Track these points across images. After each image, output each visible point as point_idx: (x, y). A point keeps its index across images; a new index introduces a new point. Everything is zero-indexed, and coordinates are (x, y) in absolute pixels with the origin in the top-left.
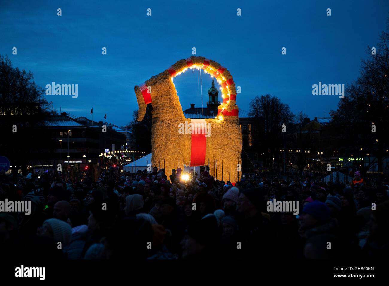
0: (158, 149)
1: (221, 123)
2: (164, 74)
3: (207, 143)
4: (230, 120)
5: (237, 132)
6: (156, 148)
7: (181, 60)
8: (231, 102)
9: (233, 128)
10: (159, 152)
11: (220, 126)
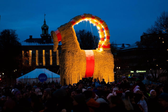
0: (68, 68)
1: (102, 53)
2: (69, 24)
3: (95, 64)
4: (106, 51)
5: (112, 58)
6: (67, 67)
7: (78, 16)
8: (107, 40)
9: (109, 55)
10: (68, 70)
11: (101, 54)
